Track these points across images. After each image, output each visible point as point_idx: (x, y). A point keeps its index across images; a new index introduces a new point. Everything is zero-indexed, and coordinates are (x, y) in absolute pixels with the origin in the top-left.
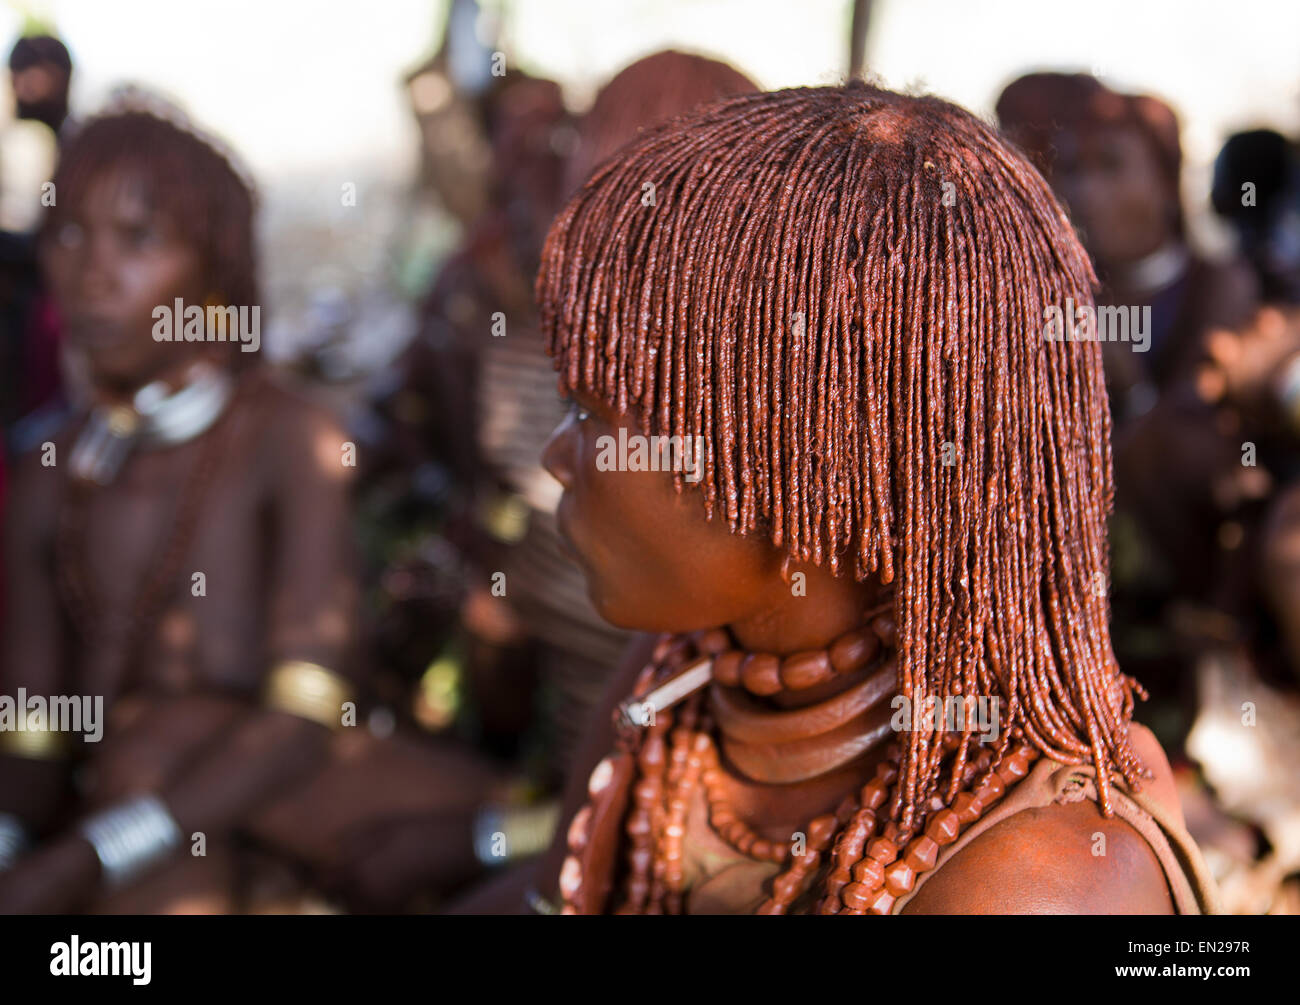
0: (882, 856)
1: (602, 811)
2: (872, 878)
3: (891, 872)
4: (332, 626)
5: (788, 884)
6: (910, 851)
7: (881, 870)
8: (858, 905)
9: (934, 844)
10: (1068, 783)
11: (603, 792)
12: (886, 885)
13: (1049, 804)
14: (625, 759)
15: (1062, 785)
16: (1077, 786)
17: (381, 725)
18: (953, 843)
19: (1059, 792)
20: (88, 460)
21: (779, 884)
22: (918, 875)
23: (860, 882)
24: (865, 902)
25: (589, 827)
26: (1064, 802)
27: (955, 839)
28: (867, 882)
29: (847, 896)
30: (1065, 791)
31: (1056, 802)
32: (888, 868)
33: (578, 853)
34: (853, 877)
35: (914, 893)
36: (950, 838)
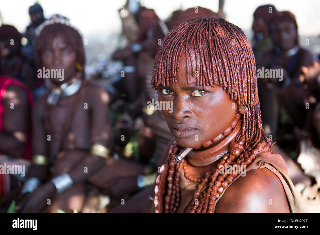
0: (221, 180)
1: (163, 176)
2: (219, 184)
3: (222, 183)
4: (105, 136)
5: (201, 186)
6: (227, 178)
7: (221, 183)
8: (215, 190)
9: (232, 177)
10: (261, 164)
11: (162, 172)
12: (221, 186)
13: (257, 168)
14: (167, 164)
15: (260, 164)
16: (263, 165)
17: (116, 157)
18: (236, 177)
19: (259, 166)
20: (51, 100)
21: (199, 186)
22: (229, 184)
23: (216, 185)
24: (217, 189)
25: (160, 179)
26: (260, 168)
27: (236, 176)
28: (218, 185)
29: (213, 188)
30: (260, 166)
31: (258, 168)
32: (222, 182)
33: (158, 184)
34: (215, 184)
35: (228, 188)
36: (235, 175)
